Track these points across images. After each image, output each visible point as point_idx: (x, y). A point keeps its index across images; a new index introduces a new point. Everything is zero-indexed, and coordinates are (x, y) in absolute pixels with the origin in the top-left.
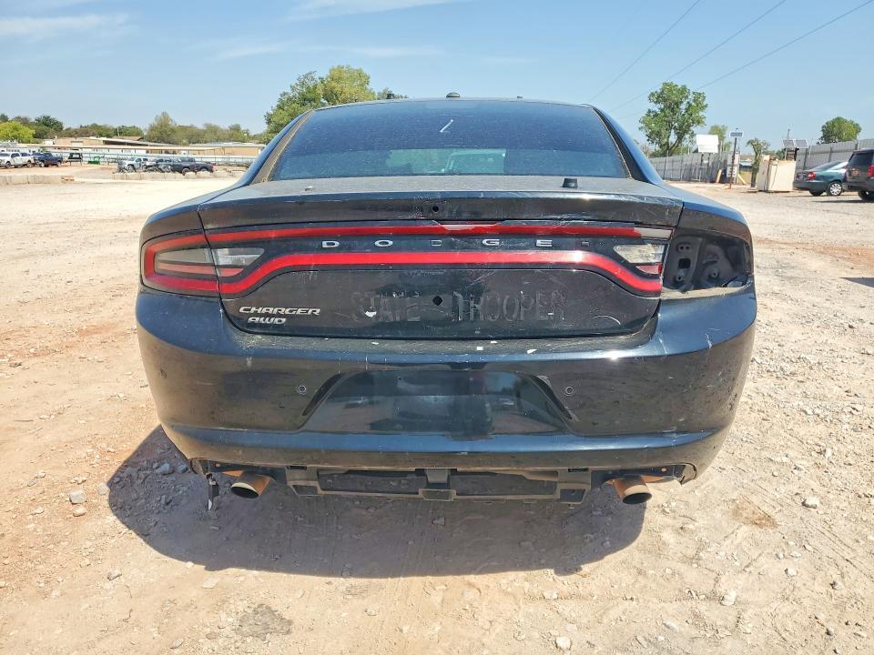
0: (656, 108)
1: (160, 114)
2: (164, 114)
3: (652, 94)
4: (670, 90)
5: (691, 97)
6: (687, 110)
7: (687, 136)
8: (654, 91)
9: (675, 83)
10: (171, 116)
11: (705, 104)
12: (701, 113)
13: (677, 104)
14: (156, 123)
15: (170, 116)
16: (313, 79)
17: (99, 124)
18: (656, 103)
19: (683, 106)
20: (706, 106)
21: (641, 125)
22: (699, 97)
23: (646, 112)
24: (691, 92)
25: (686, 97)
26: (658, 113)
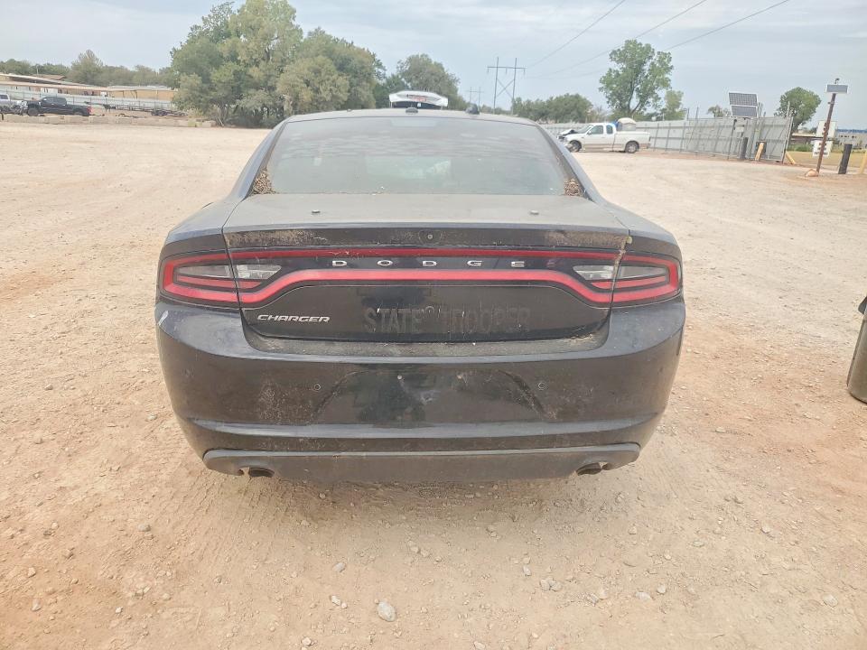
0: (617, 67)
1: (84, 52)
2: (90, 53)
3: (614, 52)
4: (634, 49)
5: (656, 57)
6: (651, 71)
7: (650, 100)
8: (616, 49)
9: (639, 41)
11: (670, 65)
12: (667, 76)
13: (641, 65)
14: (80, 62)
15: (96, 54)
16: (230, 11)
18: (618, 62)
19: (647, 67)
20: (672, 67)
21: (601, 85)
22: (665, 57)
23: (607, 71)
24: (656, 52)
25: (650, 57)
26: (620, 73)
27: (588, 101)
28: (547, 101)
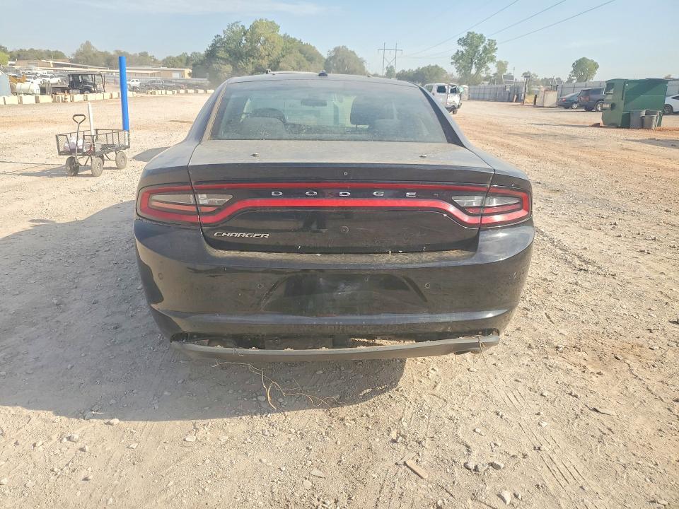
0: (462, 49)
1: (84, 42)
2: (88, 43)
3: (460, 40)
4: (473, 37)
5: (486, 42)
6: (484, 52)
7: (484, 69)
8: (461, 37)
9: (475, 33)
10: (93, 44)
11: (495, 47)
12: (494, 54)
13: (477, 47)
14: (82, 49)
17: (35, 49)
18: (463, 46)
19: (481, 48)
20: (496, 49)
21: (453, 61)
22: (492, 43)
23: (456, 51)
24: (486, 39)
25: (483, 42)
26: (465, 52)
27: (443, 70)
28: (416, 70)
